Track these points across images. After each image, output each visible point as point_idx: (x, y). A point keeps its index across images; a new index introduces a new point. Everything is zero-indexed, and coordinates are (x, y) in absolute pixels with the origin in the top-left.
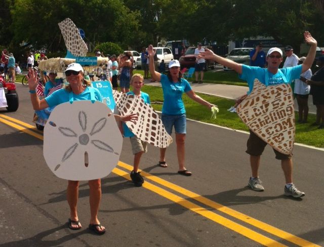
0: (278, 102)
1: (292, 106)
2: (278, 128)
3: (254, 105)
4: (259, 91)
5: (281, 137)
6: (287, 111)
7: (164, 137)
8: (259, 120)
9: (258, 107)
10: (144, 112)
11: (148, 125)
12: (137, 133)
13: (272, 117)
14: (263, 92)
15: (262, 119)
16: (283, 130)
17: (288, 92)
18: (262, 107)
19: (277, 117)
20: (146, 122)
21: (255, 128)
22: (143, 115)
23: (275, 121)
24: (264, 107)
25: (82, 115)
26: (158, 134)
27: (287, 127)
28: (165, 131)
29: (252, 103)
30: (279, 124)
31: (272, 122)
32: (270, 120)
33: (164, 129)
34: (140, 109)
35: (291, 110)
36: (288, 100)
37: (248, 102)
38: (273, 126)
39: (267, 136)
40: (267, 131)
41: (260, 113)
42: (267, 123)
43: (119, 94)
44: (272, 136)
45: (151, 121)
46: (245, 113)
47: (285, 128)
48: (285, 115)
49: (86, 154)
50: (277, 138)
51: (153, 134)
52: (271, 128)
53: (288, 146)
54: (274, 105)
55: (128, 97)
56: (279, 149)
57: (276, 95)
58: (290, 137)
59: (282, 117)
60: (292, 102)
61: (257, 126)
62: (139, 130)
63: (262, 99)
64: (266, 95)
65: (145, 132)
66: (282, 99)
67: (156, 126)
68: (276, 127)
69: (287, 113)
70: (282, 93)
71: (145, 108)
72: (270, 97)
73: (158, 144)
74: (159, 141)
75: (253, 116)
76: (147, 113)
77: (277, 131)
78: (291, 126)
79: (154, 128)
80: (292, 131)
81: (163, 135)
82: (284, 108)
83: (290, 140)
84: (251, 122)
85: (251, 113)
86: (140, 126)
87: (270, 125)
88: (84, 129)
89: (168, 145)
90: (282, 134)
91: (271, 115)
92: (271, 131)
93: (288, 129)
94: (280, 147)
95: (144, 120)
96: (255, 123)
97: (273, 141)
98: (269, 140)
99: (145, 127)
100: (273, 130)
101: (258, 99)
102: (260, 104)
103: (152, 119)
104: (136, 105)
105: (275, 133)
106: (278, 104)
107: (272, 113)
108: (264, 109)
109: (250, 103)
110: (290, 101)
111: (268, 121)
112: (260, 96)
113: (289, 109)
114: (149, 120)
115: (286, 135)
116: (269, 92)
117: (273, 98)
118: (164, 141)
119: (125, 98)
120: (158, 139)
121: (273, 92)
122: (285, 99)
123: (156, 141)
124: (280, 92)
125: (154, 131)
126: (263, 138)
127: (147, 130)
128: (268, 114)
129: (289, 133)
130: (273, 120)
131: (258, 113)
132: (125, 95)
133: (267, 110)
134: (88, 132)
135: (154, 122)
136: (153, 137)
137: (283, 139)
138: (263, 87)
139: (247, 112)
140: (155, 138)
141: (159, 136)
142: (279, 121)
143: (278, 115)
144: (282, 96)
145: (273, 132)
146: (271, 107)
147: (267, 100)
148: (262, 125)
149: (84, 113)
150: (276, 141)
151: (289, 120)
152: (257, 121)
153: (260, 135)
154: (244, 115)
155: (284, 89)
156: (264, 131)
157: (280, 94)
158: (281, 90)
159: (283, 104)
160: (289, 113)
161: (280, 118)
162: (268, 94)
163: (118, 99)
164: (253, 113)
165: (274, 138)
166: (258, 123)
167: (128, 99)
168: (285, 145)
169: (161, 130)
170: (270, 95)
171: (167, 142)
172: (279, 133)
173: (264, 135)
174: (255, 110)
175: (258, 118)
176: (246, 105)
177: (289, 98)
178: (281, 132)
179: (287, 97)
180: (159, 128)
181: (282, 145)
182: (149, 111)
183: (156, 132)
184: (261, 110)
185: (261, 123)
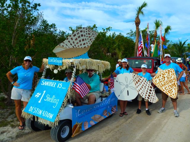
0: (169, 76)
1: (175, 78)
2: (170, 87)
3: (159, 78)
4: (160, 72)
5: (171, 91)
6: (173, 80)
7: (154, 98)
8: (162, 84)
9: (161, 79)
10: (146, 85)
11: (147, 91)
12: (141, 94)
13: (167, 83)
14: (162, 73)
15: (163, 84)
16: (172, 88)
17: (173, 72)
18: (162, 79)
19: (169, 82)
20: (146, 89)
21: (160, 87)
22: (146, 86)
23: (168, 84)
24: (163, 78)
25: (126, 78)
26: (152, 96)
27: (174, 86)
28: (155, 95)
29: (158, 77)
30: (170, 86)
31: (167, 85)
32: (166, 84)
33: (155, 94)
34: (144, 83)
35: (175, 79)
36: (173, 75)
37: (156, 77)
38: (168, 86)
39: (165, 90)
40: (165, 88)
41: (162, 81)
42: (165, 85)
43: (135, 75)
44: (167, 91)
45: (149, 90)
46: (155, 81)
47: (173, 87)
48: (173, 82)
49: (128, 91)
50: (169, 91)
51: (149, 96)
52: (167, 87)
53: (174, 95)
54: (167, 78)
55: (139, 77)
56: (171, 96)
57: (168, 73)
58: (175, 91)
59: (171, 82)
60: (175, 76)
61: (161, 86)
62: (142, 93)
63: (162, 75)
64: (163, 73)
65: (145, 94)
66: (171, 75)
67: (151, 92)
68: (169, 87)
69: (173, 81)
70: (170, 72)
71: (147, 83)
72: (165, 75)
73: (151, 101)
74: (151, 99)
75: (159, 82)
76: (148, 85)
77: (169, 88)
78: (175, 86)
79: (150, 93)
80: (176, 88)
81: (154, 97)
82: (172, 78)
83: (175, 92)
84: (158, 85)
85: (158, 81)
86: (143, 91)
87: (166, 86)
88: (127, 82)
89: (156, 102)
90: (172, 90)
91: (166, 82)
92: (167, 88)
93: (174, 87)
94: (171, 95)
95: (145, 88)
96: (160, 85)
97: (168, 93)
98: (166, 92)
99: (146, 92)
100: (168, 88)
101: (160, 76)
102: (161, 77)
103: (150, 88)
104: (143, 81)
105: (169, 89)
106: (169, 77)
107: (167, 81)
108: (163, 79)
109: (157, 77)
110: (174, 76)
111: (165, 84)
112: (161, 74)
113: (174, 79)
114: (148, 89)
115: (173, 90)
116: (165, 72)
117: (167, 74)
118: (154, 100)
119: (138, 77)
120: (151, 98)
121: (166, 72)
122: (172, 75)
123: (150, 99)
124: (169, 72)
125: (150, 94)
126: (164, 91)
127: (146, 93)
128: (165, 81)
129: (175, 89)
130: (167, 84)
131: (161, 81)
132: (138, 76)
133: (165, 80)
134: (128, 83)
135: (151, 90)
136: (149, 97)
137: (172, 92)
138: (162, 71)
139: (156, 81)
140: (150, 98)
141: (152, 97)
142: (170, 84)
143: (170, 81)
144: (171, 74)
145: (168, 89)
146: (166, 79)
147: (164, 76)
148: (163, 86)
149: (127, 77)
150: (169, 92)
151: (174, 84)
152: (161, 84)
153: (162, 90)
154: (155, 82)
155: (171, 71)
156: (164, 89)
157: (169, 73)
158: (170, 71)
159: (171, 77)
160: (174, 80)
161: (170, 83)
162: (164, 73)
163: (134, 77)
164: (159, 81)
165: (168, 91)
166: (161, 85)
167: (139, 78)
168: (173, 94)
169: (153, 95)
170: (165, 73)
171: (156, 100)
172: (170, 89)
173: (164, 90)
174: (159, 80)
175: (161, 83)
176: (156, 78)
177: (174, 74)
178: (171, 89)
179: (173, 74)
180: (152, 93)
181: (172, 94)
182: (149, 85)
183: (151, 95)
184: (162, 80)
185: (162, 85)
